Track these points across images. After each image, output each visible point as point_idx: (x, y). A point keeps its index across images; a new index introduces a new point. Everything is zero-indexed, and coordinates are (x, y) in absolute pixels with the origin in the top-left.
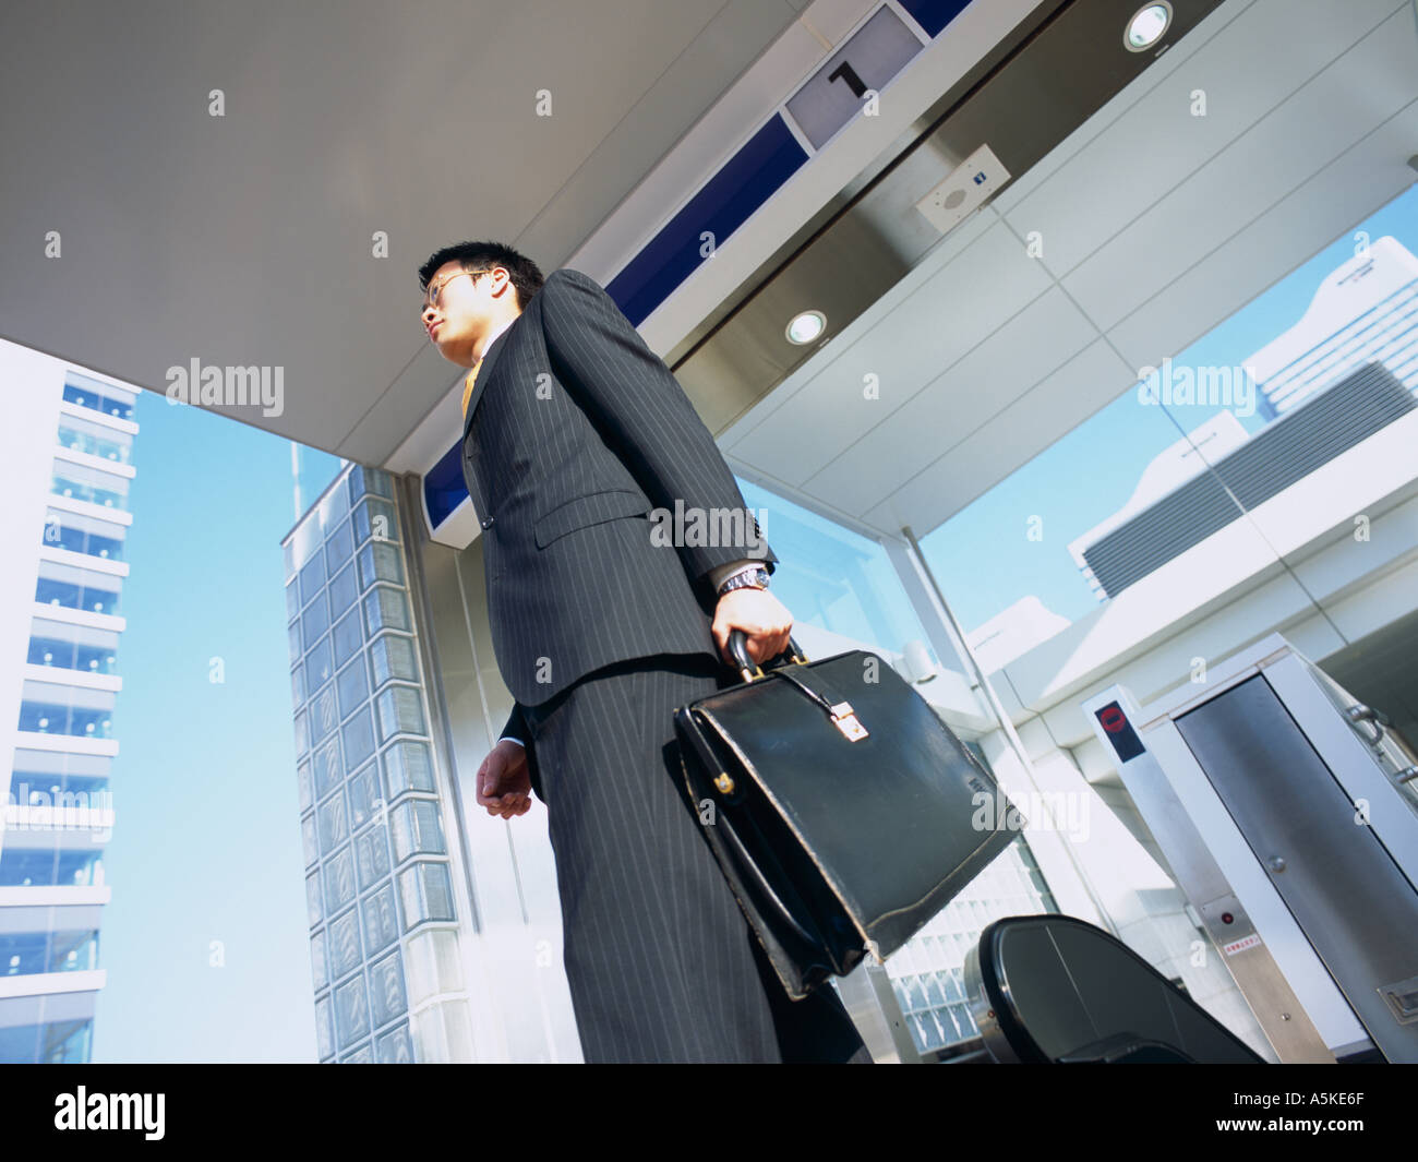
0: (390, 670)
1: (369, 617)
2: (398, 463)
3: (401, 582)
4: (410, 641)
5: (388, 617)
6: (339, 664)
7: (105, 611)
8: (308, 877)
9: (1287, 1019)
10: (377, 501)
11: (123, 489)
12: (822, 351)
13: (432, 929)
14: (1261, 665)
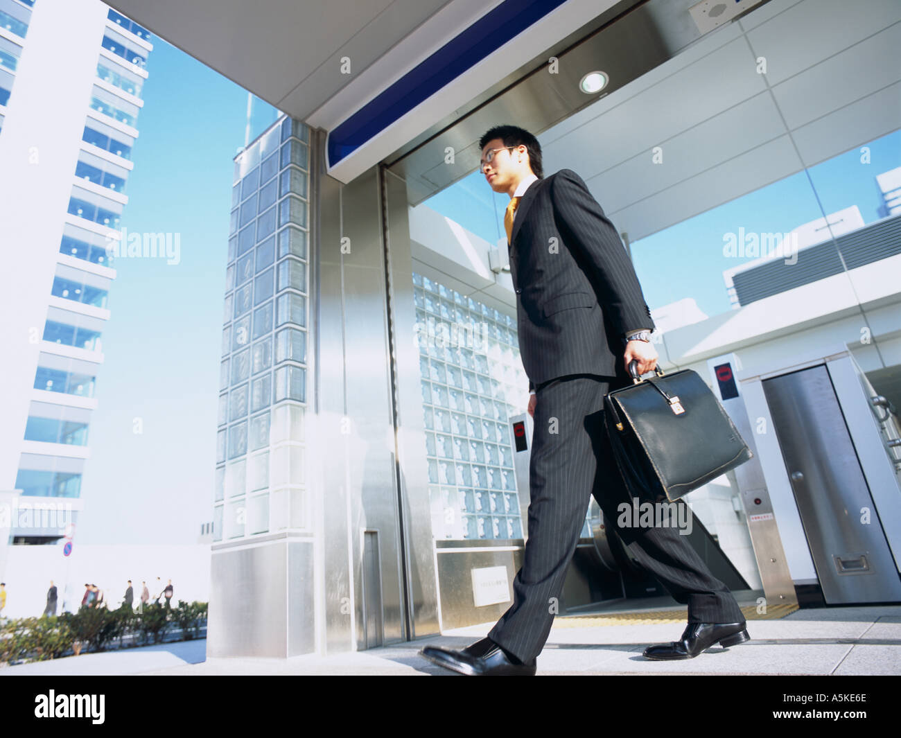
0: (290, 249)
1: (282, 214)
2: (314, 121)
3: (305, 196)
4: (304, 233)
5: (294, 216)
6: (259, 239)
7: (117, 189)
8: (222, 362)
9: (773, 561)
10: (296, 142)
11: (134, 113)
12: (601, 101)
13: (291, 405)
14: (827, 359)
